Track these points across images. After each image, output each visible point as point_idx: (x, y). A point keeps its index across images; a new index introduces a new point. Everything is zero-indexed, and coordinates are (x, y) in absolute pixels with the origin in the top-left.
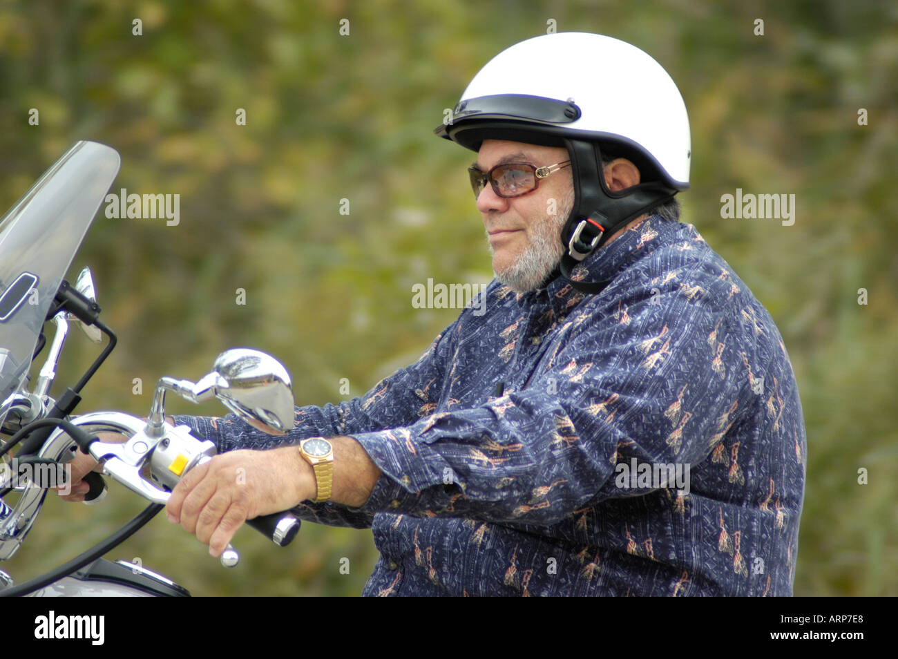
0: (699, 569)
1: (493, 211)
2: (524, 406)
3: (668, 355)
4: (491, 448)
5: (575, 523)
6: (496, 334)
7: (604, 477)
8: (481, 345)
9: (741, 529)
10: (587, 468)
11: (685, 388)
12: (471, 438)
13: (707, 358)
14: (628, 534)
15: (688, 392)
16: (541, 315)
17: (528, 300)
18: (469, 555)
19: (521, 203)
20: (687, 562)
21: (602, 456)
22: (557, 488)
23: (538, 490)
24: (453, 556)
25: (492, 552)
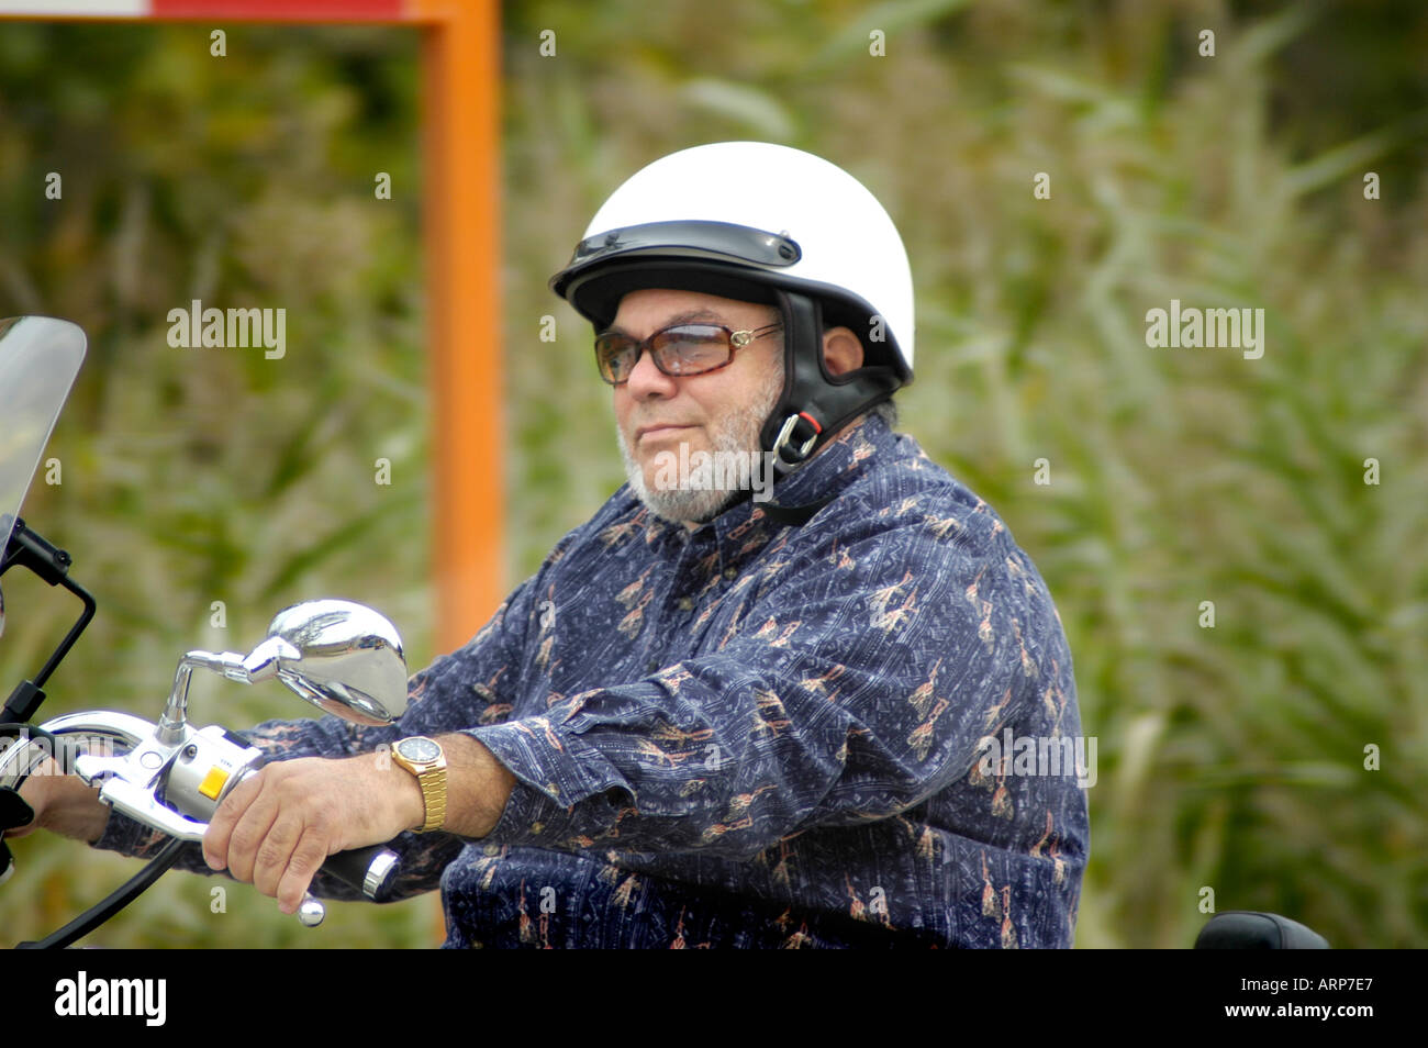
0: (956, 941)
1: (654, 396)
2: (705, 677)
3: (914, 614)
4: (667, 738)
5: (771, 873)
6: (610, 598)
7: (829, 780)
8: (588, 614)
9: (1012, 883)
10: (805, 768)
11: (938, 663)
12: (640, 723)
13: (970, 620)
14: (851, 889)
15: (944, 670)
16: (698, 561)
17: (667, 543)
18: (608, 923)
19: (704, 385)
20: (938, 932)
21: (825, 750)
22: (761, 797)
23: (739, 800)
24: (582, 925)
25: (645, 917)
